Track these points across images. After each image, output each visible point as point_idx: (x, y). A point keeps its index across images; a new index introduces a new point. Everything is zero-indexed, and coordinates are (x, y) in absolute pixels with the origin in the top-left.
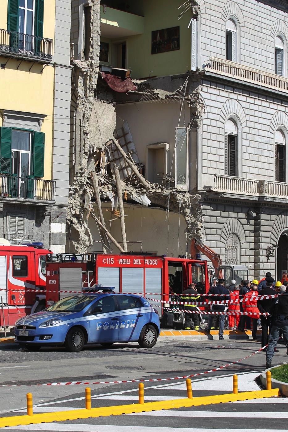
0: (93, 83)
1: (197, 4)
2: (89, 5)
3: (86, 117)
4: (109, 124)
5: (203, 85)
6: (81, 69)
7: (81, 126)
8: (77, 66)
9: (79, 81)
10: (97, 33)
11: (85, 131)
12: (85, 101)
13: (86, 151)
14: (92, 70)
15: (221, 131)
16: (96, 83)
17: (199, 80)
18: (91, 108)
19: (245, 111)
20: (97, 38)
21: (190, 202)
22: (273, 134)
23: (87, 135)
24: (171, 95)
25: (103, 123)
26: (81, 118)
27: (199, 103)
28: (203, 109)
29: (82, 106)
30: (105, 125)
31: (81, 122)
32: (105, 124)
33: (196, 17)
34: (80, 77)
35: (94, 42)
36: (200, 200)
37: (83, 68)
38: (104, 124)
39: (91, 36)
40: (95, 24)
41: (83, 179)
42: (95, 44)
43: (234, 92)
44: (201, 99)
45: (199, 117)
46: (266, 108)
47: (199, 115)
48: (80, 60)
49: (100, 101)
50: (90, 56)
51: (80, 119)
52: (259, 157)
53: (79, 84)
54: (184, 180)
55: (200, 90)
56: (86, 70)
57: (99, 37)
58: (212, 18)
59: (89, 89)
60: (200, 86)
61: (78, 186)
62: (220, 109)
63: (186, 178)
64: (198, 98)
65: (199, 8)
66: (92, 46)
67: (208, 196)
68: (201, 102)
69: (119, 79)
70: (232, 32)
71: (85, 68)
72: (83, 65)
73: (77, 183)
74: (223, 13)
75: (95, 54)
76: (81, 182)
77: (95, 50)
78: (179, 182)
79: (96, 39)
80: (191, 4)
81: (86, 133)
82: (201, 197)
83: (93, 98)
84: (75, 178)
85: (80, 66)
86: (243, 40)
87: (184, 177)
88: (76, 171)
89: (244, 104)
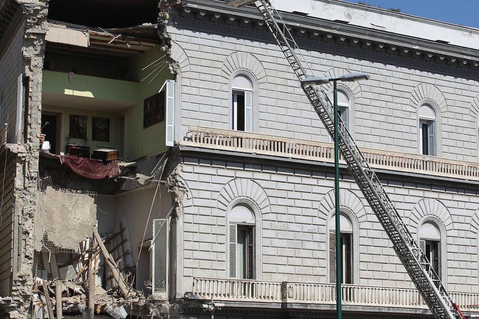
0: (31, 171)
1: (175, 62)
2: (27, 75)
3: (24, 212)
4: (85, 220)
5: (185, 163)
6: (17, 154)
7: (19, 224)
8: (11, 151)
9: (18, 169)
10: (37, 109)
11: (24, 230)
12: (24, 193)
13: (27, 255)
14: (30, 155)
15: (218, 221)
16: (37, 170)
17: (179, 157)
18: (34, 201)
19: (267, 192)
20: (37, 115)
21: (170, 314)
22: (325, 220)
23: (28, 235)
24: (150, 179)
25: (75, 218)
26: (20, 214)
27: (179, 186)
28: (185, 194)
29: (21, 200)
30: (78, 221)
31: (20, 219)
32: (78, 219)
33: (174, 77)
34: (18, 164)
35: (33, 120)
36: (179, 311)
37: (19, 152)
38: (76, 220)
39: (29, 113)
40: (34, 99)
41: (25, 288)
42: (34, 122)
43: (246, 169)
44: (180, 182)
45: (179, 205)
46: (311, 186)
47: (179, 202)
48: (17, 143)
49: (71, 191)
50: (28, 137)
51: (19, 216)
52: (296, 251)
53: (18, 173)
54: (163, 286)
55: (180, 170)
56: (24, 155)
57: (40, 114)
58: (202, 77)
59: (28, 178)
60: (179, 164)
61: (21, 297)
62: (219, 192)
63: (166, 283)
64: (177, 181)
65: (178, 66)
66: (30, 124)
67: (188, 305)
68: (181, 185)
69: (100, 162)
70: (245, 92)
71: (22, 153)
72: (20, 149)
73: (19, 294)
74: (224, 68)
75: (34, 135)
76: (23, 292)
77: (33, 130)
78: (158, 288)
79: (35, 116)
80: (167, 62)
81: (27, 233)
82: (178, 306)
83: (36, 189)
84: (14, 288)
85: (15, 151)
86: (263, 100)
87: (163, 282)
88: (14, 279)
89: (264, 184)
